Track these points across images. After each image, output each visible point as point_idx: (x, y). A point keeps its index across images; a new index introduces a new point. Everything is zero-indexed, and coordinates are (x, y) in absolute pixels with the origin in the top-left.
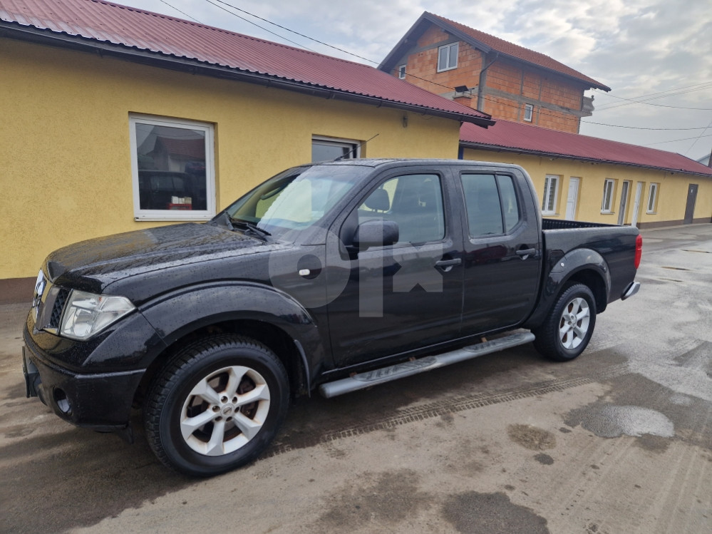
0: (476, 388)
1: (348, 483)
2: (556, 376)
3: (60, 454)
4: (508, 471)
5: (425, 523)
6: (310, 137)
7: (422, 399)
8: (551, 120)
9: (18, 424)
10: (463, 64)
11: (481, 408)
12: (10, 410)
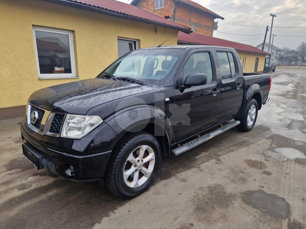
0: (221, 146)
1: (196, 193)
2: (248, 138)
3: (52, 195)
4: (257, 180)
5: (239, 207)
6: (117, 38)
7: (203, 152)
8: (202, 32)
9: (21, 183)
10: (166, 6)
11: (228, 154)
12: (13, 176)
